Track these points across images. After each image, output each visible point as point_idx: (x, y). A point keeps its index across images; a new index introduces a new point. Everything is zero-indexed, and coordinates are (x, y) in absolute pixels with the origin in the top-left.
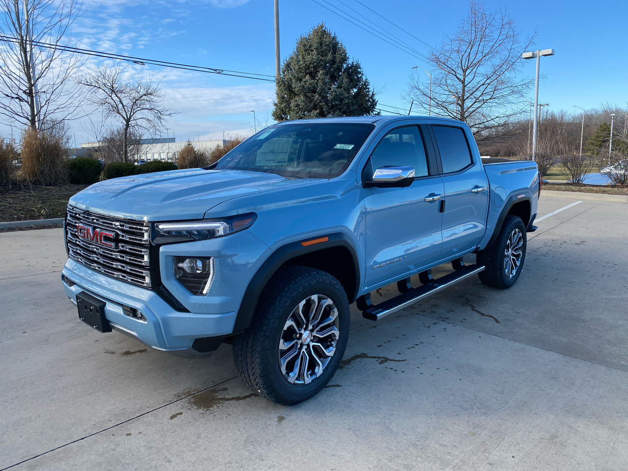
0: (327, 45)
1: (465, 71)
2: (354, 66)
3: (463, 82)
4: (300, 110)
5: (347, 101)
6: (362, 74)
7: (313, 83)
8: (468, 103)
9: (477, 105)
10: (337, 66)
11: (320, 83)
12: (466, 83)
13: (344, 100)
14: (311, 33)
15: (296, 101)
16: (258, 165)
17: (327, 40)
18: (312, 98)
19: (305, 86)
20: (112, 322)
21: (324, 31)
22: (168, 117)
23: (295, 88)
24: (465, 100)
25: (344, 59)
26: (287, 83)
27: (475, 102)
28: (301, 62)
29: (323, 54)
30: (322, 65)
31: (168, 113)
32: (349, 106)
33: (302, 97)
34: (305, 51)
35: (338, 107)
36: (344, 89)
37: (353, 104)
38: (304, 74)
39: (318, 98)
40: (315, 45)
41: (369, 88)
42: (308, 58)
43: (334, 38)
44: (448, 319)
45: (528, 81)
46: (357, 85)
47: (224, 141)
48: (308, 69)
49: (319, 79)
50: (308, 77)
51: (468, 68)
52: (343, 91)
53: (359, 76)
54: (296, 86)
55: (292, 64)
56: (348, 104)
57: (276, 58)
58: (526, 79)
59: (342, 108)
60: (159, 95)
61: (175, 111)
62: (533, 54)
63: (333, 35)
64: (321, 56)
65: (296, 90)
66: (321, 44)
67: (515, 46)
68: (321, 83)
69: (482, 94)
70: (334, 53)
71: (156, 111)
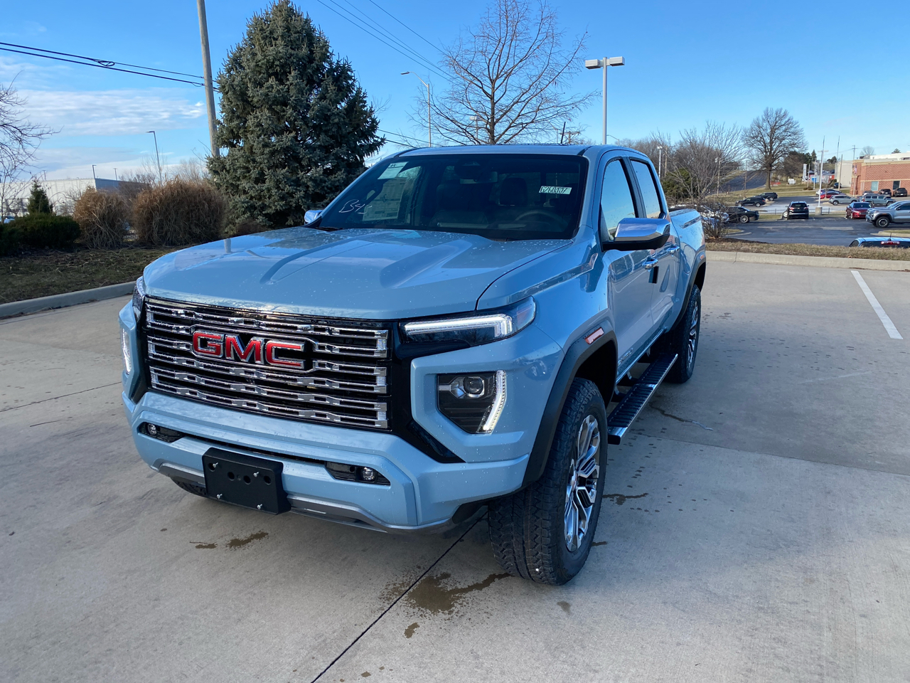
0: (298, 32)
1: (493, 82)
2: (340, 67)
3: (492, 98)
4: (263, 131)
5: (336, 120)
6: (354, 80)
7: (282, 89)
8: (499, 129)
9: (512, 131)
10: (317, 65)
11: (293, 92)
12: (496, 99)
13: (332, 118)
14: (269, 10)
15: (257, 117)
16: (366, 220)
17: (298, 25)
18: (282, 114)
19: (269, 94)
20: (293, 494)
21: (291, 9)
22: (37, 139)
23: (253, 97)
24: (495, 124)
25: (325, 57)
26: (238, 88)
27: (510, 127)
28: (259, 57)
29: (294, 45)
30: (293, 62)
31: (35, 132)
32: (339, 128)
33: (267, 111)
34: (263, 38)
35: (324, 129)
36: (331, 100)
37: (346, 124)
38: (265, 75)
39: (291, 114)
40: (280, 31)
41: (365, 102)
42: (271, 50)
43: (307, 21)
44: (643, 430)
45: (579, 99)
46: (347, 96)
47: (97, 181)
48: (270, 68)
49: (291, 84)
50: (272, 81)
51: (497, 78)
52: (329, 104)
53: (350, 82)
54: (255, 94)
55: (244, 59)
56: (337, 124)
57: (202, 48)
58: (577, 96)
59: (330, 130)
60: (14, 100)
61: (49, 129)
62: (599, 62)
63: (305, 17)
64: (291, 48)
65: (255, 100)
66: (289, 30)
67: (555, 50)
68: (295, 91)
69: (519, 116)
70: (311, 44)
71: (13, 129)
